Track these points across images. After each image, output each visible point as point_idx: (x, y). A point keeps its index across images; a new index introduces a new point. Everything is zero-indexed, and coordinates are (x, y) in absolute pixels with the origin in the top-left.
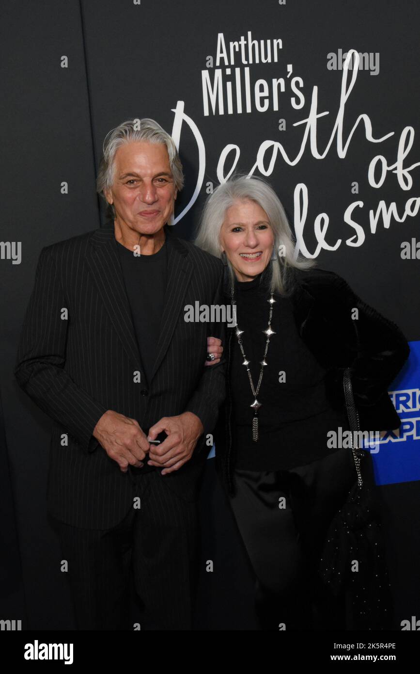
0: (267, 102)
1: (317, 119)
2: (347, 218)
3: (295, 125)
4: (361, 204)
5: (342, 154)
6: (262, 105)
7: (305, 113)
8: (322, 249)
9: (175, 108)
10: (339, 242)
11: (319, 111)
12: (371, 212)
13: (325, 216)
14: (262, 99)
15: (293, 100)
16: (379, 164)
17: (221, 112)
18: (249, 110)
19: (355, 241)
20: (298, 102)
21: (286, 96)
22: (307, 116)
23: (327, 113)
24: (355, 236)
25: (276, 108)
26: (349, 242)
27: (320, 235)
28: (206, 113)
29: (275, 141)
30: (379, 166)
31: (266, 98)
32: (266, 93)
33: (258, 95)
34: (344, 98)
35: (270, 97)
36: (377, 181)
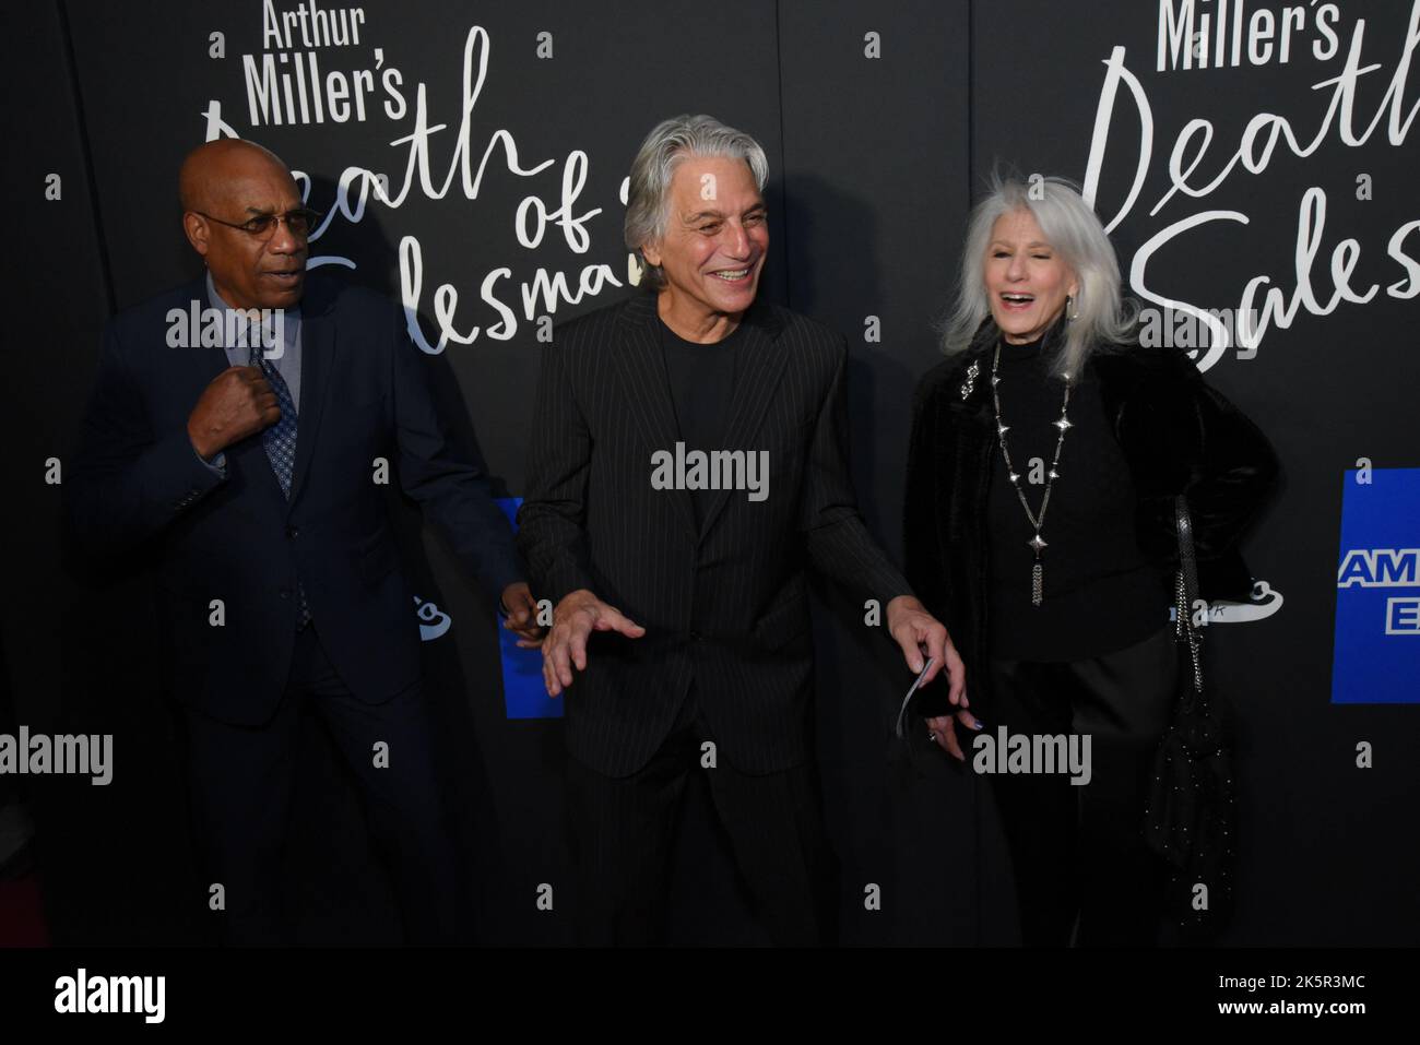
0: (346, 107)
1: (428, 135)
2: (486, 292)
3: (394, 144)
4: (507, 273)
5: (471, 192)
6: (340, 111)
7: (408, 125)
8: (449, 340)
9: (207, 111)
10: (476, 331)
11: (430, 124)
12: (525, 286)
13: (450, 288)
14: (339, 102)
15: (388, 105)
16: (532, 210)
17: (278, 121)
18: (320, 119)
19: (501, 330)
20: (396, 108)
21: (376, 98)
22: (412, 131)
23: (443, 126)
24: (501, 323)
25: (362, 117)
26: (491, 332)
27: (445, 319)
28: (255, 121)
29: (365, 169)
30: (532, 213)
31: (345, 100)
32: (345, 93)
33: (332, 96)
34: (469, 104)
35: (352, 99)
36: (531, 237)
